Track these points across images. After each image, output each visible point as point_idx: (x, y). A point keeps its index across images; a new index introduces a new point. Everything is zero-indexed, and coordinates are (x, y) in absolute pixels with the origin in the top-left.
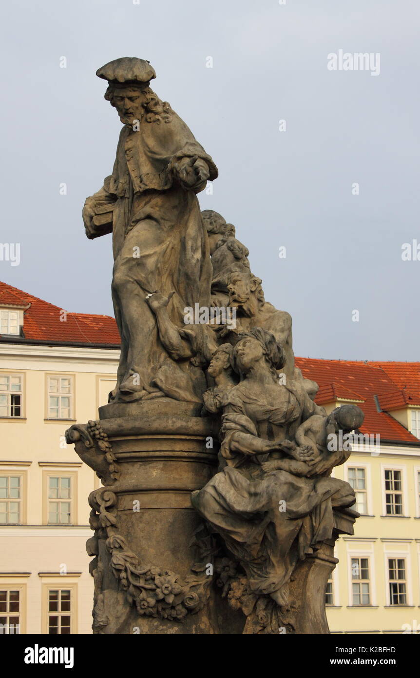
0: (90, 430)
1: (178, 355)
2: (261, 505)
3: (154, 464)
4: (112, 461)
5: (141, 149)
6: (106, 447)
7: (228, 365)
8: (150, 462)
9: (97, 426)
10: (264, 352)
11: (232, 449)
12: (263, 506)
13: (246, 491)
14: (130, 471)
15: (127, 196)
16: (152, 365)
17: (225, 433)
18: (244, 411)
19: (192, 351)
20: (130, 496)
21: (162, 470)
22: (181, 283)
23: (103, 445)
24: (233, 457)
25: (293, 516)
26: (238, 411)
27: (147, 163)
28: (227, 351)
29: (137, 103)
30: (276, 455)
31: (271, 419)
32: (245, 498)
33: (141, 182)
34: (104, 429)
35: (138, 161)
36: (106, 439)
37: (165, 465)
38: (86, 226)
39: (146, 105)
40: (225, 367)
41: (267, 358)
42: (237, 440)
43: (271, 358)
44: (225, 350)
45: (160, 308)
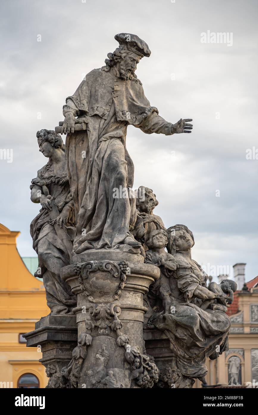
0: (121, 266)
3: (139, 294)
4: (123, 288)
6: (126, 279)
11: (196, 294)
13: (210, 319)
14: (127, 296)
18: (193, 272)
20: (128, 311)
21: (141, 298)
27: (127, 104)
35: (122, 100)
36: (128, 274)
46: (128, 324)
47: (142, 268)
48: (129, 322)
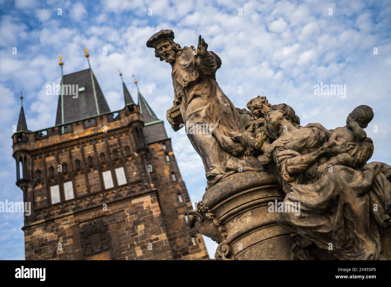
1: (236, 151)
2: (331, 190)
3: (245, 214)
4: (218, 224)
5: (180, 68)
6: (211, 216)
7: (266, 136)
8: (242, 214)
9: (200, 204)
10: (283, 113)
11: (290, 172)
12: (334, 191)
13: (314, 191)
14: (232, 226)
15: (182, 95)
16: (223, 163)
17: (280, 166)
18: (287, 148)
19: (243, 146)
21: (252, 216)
22: (224, 119)
23: (208, 215)
24: (293, 179)
25: (360, 191)
26: (283, 149)
27: (185, 72)
28: (261, 130)
29: (170, 48)
30: (323, 160)
31: (307, 146)
32: (316, 196)
33: (185, 82)
34: (205, 204)
35: (180, 74)
36: (209, 211)
37: (252, 212)
38: (170, 123)
39: (174, 49)
40: (264, 138)
41: (287, 117)
42: (290, 163)
43: (289, 114)
44: (260, 130)
45: (215, 130)
46: (245, 254)
47: (215, 196)
48: (245, 252)
